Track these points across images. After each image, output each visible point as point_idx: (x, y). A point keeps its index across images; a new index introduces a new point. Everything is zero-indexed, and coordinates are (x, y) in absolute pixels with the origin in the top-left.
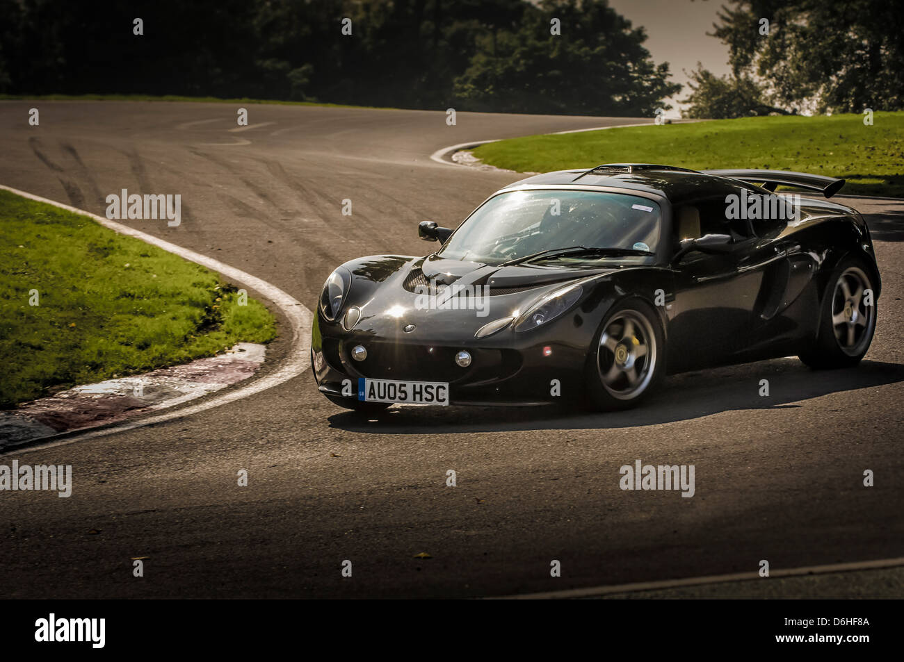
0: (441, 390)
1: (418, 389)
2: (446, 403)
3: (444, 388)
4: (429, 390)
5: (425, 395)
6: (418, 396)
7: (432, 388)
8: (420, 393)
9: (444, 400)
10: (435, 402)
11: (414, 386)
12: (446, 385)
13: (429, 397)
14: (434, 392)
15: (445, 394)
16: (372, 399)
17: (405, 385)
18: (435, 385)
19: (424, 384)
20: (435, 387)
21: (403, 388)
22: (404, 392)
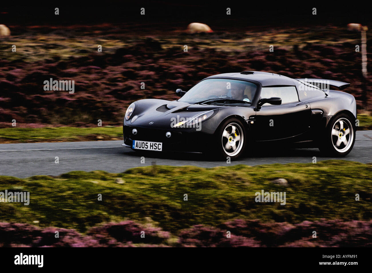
0: (159, 145)
1: (152, 145)
2: (161, 150)
3: (160, 145)
4: (155, 145)
5: (154, 147)
6: (152, 147)
7: (157, 144)
8: (152, 146)
9: (160, 149)
10: (157, 150)
11: (151, 143)
12: (161, 143)
13: (155, 148)
14: (157, 146)
15: (161, 147)
16: (137, 148)
17: (147, 143)
18: (158, 143)
19: (154, 143)
20: (158, 144)
21: (147, 144)
22: (147, 146)
